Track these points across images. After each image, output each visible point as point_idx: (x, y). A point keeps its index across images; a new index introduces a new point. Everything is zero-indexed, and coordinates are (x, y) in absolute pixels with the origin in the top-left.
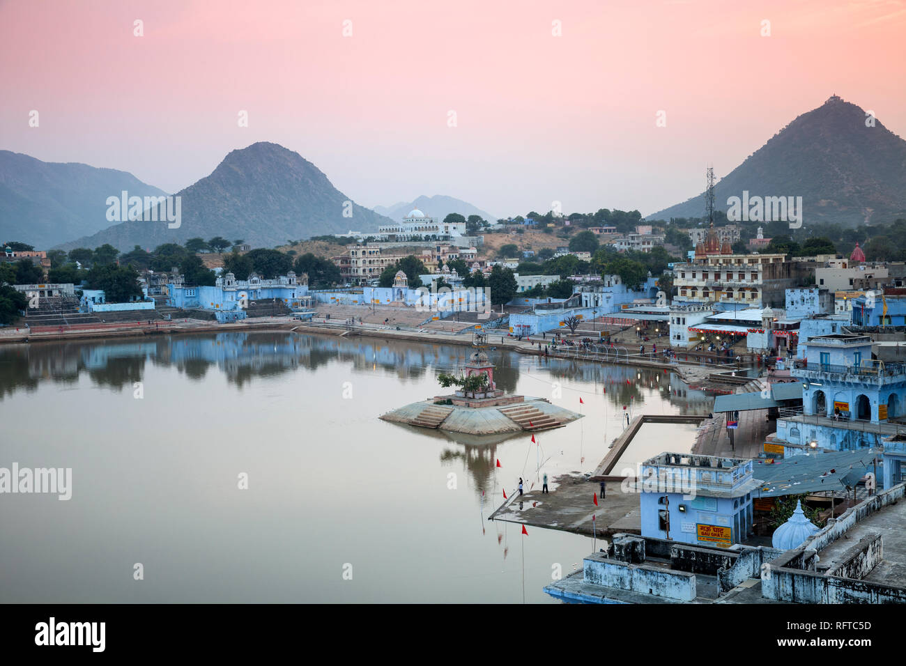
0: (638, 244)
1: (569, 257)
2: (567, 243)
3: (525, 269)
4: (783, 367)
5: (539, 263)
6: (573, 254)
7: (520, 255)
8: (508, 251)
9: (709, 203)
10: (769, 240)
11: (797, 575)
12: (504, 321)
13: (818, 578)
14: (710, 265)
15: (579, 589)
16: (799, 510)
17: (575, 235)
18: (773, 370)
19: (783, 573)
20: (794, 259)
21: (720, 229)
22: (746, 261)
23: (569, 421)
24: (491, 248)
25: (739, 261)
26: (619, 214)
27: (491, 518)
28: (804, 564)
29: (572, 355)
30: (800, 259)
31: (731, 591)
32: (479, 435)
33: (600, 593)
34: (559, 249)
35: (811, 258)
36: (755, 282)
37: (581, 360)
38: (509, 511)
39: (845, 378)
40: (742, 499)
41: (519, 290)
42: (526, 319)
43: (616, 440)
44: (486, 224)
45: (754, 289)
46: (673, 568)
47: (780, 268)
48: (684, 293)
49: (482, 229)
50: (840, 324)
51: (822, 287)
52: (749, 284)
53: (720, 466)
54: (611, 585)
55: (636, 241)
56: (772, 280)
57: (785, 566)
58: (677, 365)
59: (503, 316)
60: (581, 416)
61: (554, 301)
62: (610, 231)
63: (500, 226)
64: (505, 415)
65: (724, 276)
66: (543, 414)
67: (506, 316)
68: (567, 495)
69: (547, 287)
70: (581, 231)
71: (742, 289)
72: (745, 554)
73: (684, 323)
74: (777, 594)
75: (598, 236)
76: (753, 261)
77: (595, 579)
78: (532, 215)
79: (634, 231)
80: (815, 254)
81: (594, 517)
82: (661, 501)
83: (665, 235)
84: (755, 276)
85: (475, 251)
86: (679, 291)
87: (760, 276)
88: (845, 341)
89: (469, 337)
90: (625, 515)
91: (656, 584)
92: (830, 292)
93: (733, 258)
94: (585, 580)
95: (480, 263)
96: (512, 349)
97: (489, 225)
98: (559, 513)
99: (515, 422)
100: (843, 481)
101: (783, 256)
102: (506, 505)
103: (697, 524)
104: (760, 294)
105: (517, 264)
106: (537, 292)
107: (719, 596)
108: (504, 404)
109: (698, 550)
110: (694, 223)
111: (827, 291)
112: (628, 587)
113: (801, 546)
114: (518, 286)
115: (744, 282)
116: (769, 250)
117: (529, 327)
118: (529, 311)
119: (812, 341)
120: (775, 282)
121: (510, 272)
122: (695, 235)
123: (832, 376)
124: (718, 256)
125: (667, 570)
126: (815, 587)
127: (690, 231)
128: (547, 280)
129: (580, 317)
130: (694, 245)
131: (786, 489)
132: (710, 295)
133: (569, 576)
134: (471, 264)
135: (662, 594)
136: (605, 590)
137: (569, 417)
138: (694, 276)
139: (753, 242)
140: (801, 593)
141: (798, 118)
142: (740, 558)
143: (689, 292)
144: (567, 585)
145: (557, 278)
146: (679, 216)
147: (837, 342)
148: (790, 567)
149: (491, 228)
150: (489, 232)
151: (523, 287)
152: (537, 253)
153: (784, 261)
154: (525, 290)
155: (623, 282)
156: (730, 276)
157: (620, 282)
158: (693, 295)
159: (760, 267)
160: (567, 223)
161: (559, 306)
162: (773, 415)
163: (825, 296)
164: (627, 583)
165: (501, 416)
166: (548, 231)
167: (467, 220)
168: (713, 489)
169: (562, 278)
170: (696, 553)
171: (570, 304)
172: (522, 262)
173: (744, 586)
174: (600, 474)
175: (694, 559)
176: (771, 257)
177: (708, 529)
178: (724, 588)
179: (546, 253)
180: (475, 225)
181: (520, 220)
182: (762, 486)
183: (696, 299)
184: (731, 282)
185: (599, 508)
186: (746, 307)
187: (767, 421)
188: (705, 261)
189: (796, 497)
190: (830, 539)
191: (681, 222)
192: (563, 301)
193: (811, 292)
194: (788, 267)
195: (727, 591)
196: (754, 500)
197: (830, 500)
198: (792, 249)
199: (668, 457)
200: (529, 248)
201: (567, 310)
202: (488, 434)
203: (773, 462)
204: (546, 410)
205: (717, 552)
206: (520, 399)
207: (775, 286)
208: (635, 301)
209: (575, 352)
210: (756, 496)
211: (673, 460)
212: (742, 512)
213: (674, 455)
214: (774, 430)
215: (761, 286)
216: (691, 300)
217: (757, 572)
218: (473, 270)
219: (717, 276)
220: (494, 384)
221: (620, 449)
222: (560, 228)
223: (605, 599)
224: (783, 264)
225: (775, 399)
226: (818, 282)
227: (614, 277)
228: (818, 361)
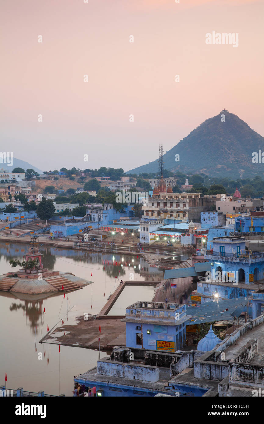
0: (122, 187)
1: (84, 193)
2: (82, 186)
3: (59, 200)
4: (200, 254)
5: (67, 197)
6: (86, 192)
7: (56, 192)
8: (49, 190)
9: (160, 165)
10: (192, 186)
11: (213, 365)
12: (48, 229)
13: (223, 366)
14: (161, 199)
15: (94, 378)
16: (211, 330)
17: (87, 181)
18: (195, 256)
19: (205, 364)
20: (205, 196)
21: (166, 179)
22: (180, 197)
23: (85, 285)
24: (39, 188)
25: (177, 197)
26: (112, 170)
27: (41, 342)
28: (215, 359)
29: (86, 248)
30: (208, 196)
31: (178, 376)
32: (33, 294)
33: (107, 380)
34: (78, 189)
35: (214, 196)
36: (185, 208)
37: (91, 251)
38: (51, 338)
39: (232, 260)
40: (180, 326)
41: (56, 212)
42: (60, 228)
43: (111, 296)
44: (36, 174)
45: (184, 212)
46: (146, 364)
47: (198, 201)
48: (147, 214)
49: (35, 177)
50: (229, 231)
51: (219, 211)
52: (182, 209)
53: (168, 308)
54: (112, 375)
55: (121, 185)
56: (194, 207)
57: (206, 360)
58: (144, 254)
59: (47, 227)
60: (91, 283)
61: (76, 218)
62: (107, 179)
63: (45, 175)
64: (49, 283)
65: (168, 205)
66: (70, 281)
67: (49, 226)
68: (84, 327)
69: (72, 210)
70: (91, 179)
71: (178, 212)
72: (184, 355)
73: (147, 230)
74: (202, 376)
75: (100, 182)
76: (184, 197)
77: (104, 372)
78: (63, 170)
79: (120, 179)
80: (215, 194)
81: (99, 339)
82: (137, 329)
83: (136, 182)
84: (185, 205)
85: (30, 189)
86: (145, 213)
87: (187, 205)
88: (232, 240)
89: (28, 239)
90: (116, 337)
91: (137, 373)
92: (224, 214)
93: (174, 195)
94: (97, 373)
95: (33, 196)
96: (52, 245)
97: (38, 175)
98: (79, 337)
99: (54, 287)
100: (232, 315)
101: (199, 194)
102: (50, 334)
103: (156, 341)
104: (187, 214)
105: (55, 197)
106: (66, 213)
107: (171, 379)
108: (48, 276)
109: (160, 353)
110: (152, 176)
111: (222, 213)
112: (122, 376)
113: (213, 350)
114: (55, 210)
115: (179, 208)
116: (192, 191)
117: (62, 232)
118: (62, 223)
119: (216, 240)
120: (195, 209)
121: (51, 201)
122: (153, 182)
123: (226, 258)
124: (165, 194)
125: (143, 365)
126: (221, 371)
127: (150, 180)
128: (72, 206)
129: (90, 227)
130: (153, 188)
131: (203, 320)
132: (161, 215)
133: (89, 371)
134: (28, 197)
135: (140, 379)
136: (109, 378)
137: (85, 283)
138: (153, 205)
139: (183, 186)
140: (214, 374)
141: (206, 121)
142: (182, 357)
143: (150, 213)
144: (88, 376)
145: (77, 205)
146: (144, 172)
147: (228, 241)
148: (209, 360)
149: (40, 176)
150: (39, 179)
151: (58, 210)
152: (66, 191)
153: (200, 197)
154: (59, 212)
155: (114, 208)
156: (172, 205)
157: (112, 208)
158: (152, 215)
159: (188, 200)
160: (83, 175)
161: (79, 221)
162: (195, 281)
163: (221, 216)
164: (121, 374)
165: (46, 284)
166: (72, 179)
167: (26, 171)
168: (165, 321)
169: (80, 205)
170: (159, 355)
171: (85, 220)
172: (57, 196)
173: (184, 372)
174: (102, 315)
175: (157, 359)
176: (193, 195)
177: (163, 343)
178: (173, 374)
179: (71, 191)
180: (30, 174)
181: (56, 172)
182: (190, 319)
183: (154, 217)
184: (172, 208)
185: (102, 334)
186: (180, 222)
187: (192, 284)
188: (159, 196)
189: (209, 324)
190: (227, 346)
191: (145, 175)
192: (81, 218)
193: (214, 214)
194: (202, 200)
195: (175, 375)
196: (187, 326)
197: (225, 325)
198: (204, 191)
199: (141, 304)
200: (61, 188)
201: (83, 223)
202: (38, 294)
203: (196, 305)
204: (72, 280)
205: (169, 355)
206: (57, 273)
207: (195, 210)
208: (121, 218)
209: (88, 247)
210: (188, 324)
211: (144, 305)
212: (180, 333)
213: (144, 303)
214: (196, 288)
215: (188, 211)
216: (151, 218)
217: (191, 364)
218: (29, 200)
219: (165, 205)
220: (42, 265)
221: (113, 300)
222: (79, 177)
223: (110, 383)
224: (200, 199)
225: (196, 272)
226: (217, 209)
227: (110, 205)
228: (219, 251)
